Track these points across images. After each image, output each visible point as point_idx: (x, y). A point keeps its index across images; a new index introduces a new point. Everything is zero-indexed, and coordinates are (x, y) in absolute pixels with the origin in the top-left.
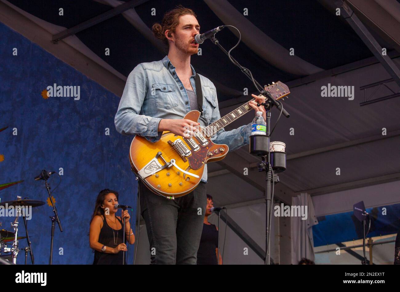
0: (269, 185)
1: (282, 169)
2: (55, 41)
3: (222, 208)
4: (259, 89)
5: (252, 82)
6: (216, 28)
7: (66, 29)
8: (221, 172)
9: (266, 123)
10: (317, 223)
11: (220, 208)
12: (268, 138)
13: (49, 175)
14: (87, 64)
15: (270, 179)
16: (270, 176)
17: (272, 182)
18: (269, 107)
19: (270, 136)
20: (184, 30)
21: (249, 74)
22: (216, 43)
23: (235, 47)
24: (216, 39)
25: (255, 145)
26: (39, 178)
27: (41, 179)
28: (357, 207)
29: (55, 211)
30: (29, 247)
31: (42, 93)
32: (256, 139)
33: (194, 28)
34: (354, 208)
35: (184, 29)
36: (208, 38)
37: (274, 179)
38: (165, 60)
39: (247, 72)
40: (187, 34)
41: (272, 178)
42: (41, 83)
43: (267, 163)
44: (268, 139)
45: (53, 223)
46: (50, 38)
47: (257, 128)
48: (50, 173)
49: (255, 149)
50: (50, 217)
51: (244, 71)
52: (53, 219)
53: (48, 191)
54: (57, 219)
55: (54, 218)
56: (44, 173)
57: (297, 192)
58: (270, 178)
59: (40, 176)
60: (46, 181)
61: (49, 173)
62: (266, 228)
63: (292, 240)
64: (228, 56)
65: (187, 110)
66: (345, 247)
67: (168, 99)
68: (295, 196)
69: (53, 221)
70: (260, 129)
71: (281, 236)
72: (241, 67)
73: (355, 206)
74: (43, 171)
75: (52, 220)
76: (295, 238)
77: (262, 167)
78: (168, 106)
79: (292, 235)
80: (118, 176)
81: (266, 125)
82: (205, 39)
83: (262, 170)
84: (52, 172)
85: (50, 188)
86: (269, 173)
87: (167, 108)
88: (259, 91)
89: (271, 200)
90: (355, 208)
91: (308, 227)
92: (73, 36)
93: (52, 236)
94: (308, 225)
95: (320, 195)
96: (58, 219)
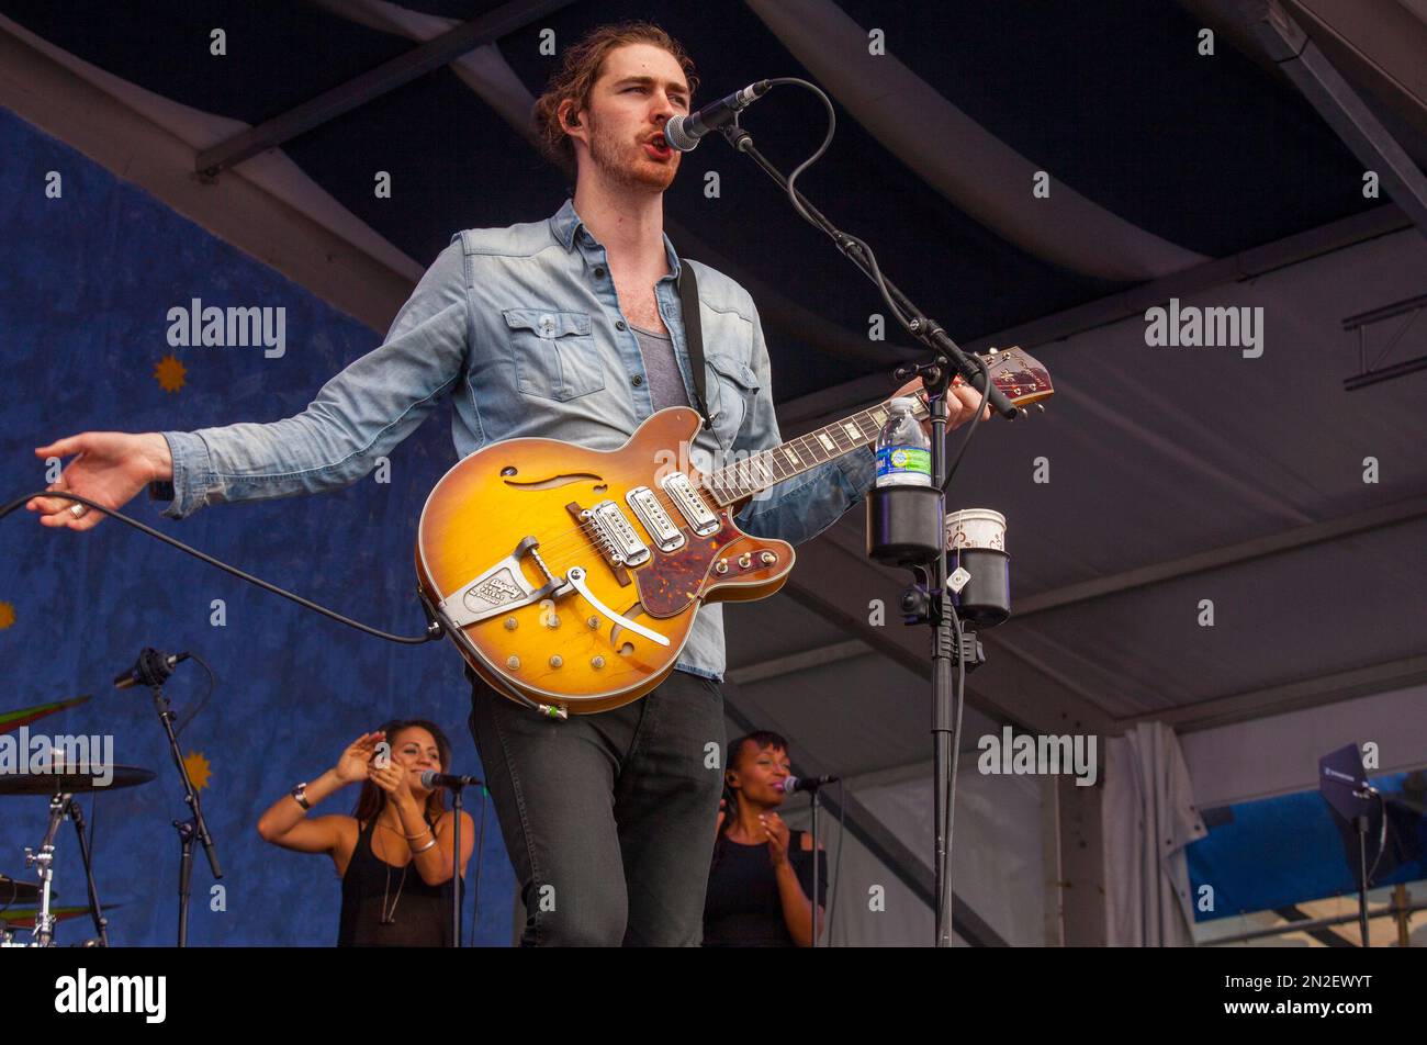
0: (944, 676)
1: (995, 614)
2: (207, 174)
3: (827, 778)
4: (903, 315)
5: (877, 289)
6: (743, 89)
7: (249, 126)
8: (839, 650)
9: (928, 442)
10: (1203, 833)
11: (818, 780)
12: (936, 498)
13: (167, 668)
14: (330, 258)
15: (948, 654)
16: (948, 640)
17: (955, 663)
18: (942, 380)
19: (944, 488)
20: (620, 96)
21: (865, 259)
22: (744, 145)
23: (812, 159)
24: (743, 132)
25: (886, 524)
26: (131, 680)
27: (138, 682)
28: (1332, 768)
29: (191, 803)
30: (99, 940)
31: (156, 371)
32: (889, 501)
33: (661, 93)
34: (1322, 771)
35: (619, 93)
36: (715, 128)
37: (963, 652)
38: (563, 220)
39: (858, 251)
40: (628, 112)
41: (955, 647)
42: (153, 332)
43: (936, 593)
44: (936, 502)
45: (186, 847)
46: (189, 164)
47: (895, 463)
48: (172, 659)
49: (886, 541)
50: (174, 825)
51: (848, 250)
52: (184, 833)
53: (165, 725)
54: (201, 833)
55: (189, 828)
56: (148, 662)
57: (1123, 718)
58: (948, 647)
59: (136, 673)
60: (157, 688)
61: (167, 659)
62: (937, 837)
63: (1109, 898)
64: (787, 195)
65: (639, 407)
66: (1306, 922)
67: (566, 363)
68: (1119, 735)
69: (185, 840)
70: (906, 462)
71: (1067, 885)
72: (837, 232)
73: (1323, 763)
74: (145, 654)
75: (181, 835)
76: (1122, 889)
77: (917, 607)
78: (566, 391)
79: (1107, 879)
80: (444, 673)
81: (929, 448)
82: (703, 134)
83: (915, 619)
84: (177, 656)
85: (171, 717)
86: (945, 631)
87: (561, 396)
88: (905, 321)
89: (952, 733)
90: (1328, 771)
91: (1166, 850)
92: (271, 152)
93: (181, 895)
94: (1169, 842)
95: (1208, 727)
96: (205, 831)
